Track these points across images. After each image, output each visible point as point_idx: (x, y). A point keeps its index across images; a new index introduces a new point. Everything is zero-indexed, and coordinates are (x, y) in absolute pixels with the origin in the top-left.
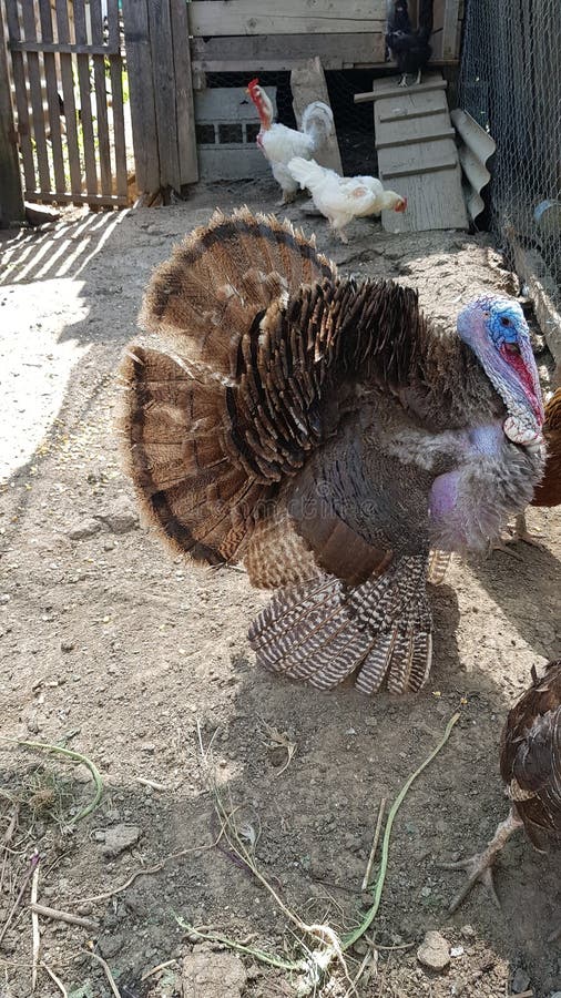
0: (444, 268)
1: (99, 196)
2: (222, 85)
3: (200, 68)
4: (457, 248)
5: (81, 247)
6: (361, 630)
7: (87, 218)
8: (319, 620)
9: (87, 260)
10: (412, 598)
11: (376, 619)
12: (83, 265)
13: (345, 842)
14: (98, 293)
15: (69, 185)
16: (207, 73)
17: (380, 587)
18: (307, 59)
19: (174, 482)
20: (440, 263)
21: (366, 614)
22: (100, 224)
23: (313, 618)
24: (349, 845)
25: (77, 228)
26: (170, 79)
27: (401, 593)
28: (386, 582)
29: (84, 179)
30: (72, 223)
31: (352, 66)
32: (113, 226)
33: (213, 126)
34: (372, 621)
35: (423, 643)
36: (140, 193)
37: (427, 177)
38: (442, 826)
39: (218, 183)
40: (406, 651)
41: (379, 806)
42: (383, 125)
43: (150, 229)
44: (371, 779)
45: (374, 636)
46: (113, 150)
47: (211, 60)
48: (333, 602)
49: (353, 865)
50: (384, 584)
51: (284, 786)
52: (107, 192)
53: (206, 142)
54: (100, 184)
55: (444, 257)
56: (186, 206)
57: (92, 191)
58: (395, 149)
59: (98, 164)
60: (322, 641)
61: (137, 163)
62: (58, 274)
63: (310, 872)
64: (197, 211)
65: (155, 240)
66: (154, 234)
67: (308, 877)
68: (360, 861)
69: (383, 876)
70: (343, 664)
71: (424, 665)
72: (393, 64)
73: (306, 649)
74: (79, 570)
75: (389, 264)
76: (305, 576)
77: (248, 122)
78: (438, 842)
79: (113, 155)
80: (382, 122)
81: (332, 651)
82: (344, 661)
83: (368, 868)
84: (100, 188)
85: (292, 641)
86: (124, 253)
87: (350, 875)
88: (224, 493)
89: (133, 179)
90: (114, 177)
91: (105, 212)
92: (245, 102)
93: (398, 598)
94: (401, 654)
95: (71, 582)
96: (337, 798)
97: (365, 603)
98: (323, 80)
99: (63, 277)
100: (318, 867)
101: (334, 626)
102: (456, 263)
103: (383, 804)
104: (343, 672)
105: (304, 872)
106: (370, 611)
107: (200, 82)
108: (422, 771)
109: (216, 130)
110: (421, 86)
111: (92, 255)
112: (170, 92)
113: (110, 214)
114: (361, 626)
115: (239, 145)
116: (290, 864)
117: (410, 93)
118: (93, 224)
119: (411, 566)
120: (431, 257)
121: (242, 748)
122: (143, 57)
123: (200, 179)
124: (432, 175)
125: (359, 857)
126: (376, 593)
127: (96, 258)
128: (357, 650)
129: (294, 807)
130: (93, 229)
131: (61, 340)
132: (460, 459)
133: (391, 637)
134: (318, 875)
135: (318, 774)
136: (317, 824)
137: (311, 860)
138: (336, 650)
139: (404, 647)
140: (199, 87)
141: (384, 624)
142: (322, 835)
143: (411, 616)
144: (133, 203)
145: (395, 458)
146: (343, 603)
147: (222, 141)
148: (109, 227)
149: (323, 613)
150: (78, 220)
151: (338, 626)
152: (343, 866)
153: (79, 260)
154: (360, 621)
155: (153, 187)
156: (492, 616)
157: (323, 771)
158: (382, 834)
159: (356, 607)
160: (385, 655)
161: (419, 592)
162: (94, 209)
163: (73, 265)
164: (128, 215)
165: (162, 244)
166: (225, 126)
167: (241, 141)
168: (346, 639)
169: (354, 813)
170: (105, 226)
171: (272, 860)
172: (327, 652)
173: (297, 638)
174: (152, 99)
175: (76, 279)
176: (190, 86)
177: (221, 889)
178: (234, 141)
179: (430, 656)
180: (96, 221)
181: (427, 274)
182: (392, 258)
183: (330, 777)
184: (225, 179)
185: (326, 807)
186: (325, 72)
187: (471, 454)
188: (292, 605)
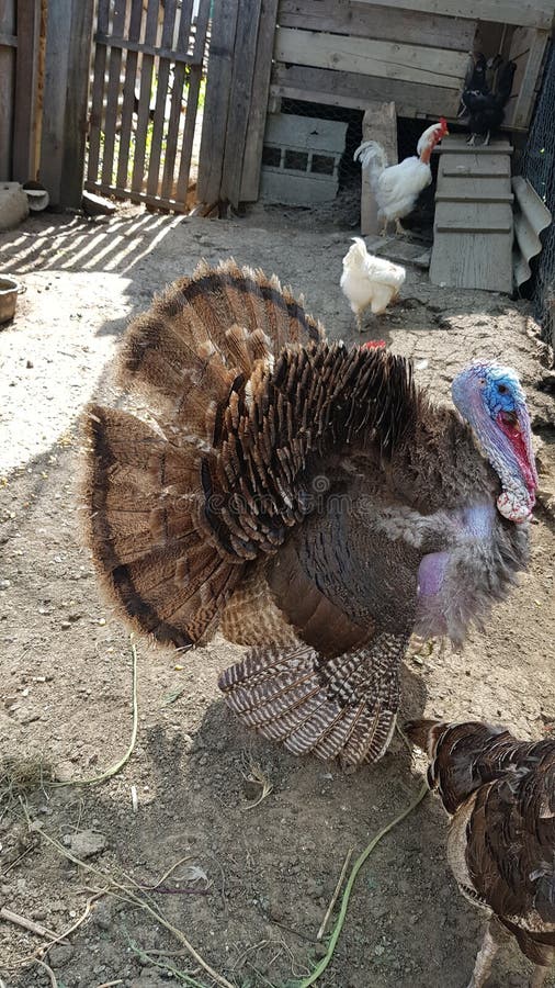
0: (483, 329)
1: (158, 198)
2: (296, 112)
3: (277, 92)
4: (498, 311)
5: (133, 245)
6: (330, 699)
7: (142, 217)
8: (289, 682)
9: (137, 259)
10: (384, 676)
11: (346, 690)
12: (132, 264)
13: (306, 887)
14: (143, 294)
15: (130, 182)
16: (283, 98)
17: (356, 659)
18: (382, 102)
19: (139, 555)
20: (480, 324)
21: (337, 684)
22: (154, 226)
23: (284, 678)
24: (310, 891)
25: (131, 225)
26: (247, 98)
27: (373, 668)
28: (362, 654)
29: (145, 178)
30: (127, 219)
31: (424, 117)
32: (166, 230)
33: (280, 150)
34: (342, 692)
35: (387, 721)
36: (198, 202)
37: (480, 237)
38: (404, 886)
39: (275, 205)
40: (369, 726)
41: (345, 857)
42: (445, 179)
43: (203, 239)
44: (341, 827)
45: (342, 706)
46: (179, 155)
47: (288, 86)
48: (306, 667)
49: (312, 912)
50: (360, 658)
51: (255, 821)
52: (166, 196)
53: (271, 164)
54: (160, 186)
55: (485, 318)
56: (241, 222)
57: (152, 192)
58: (453, 204)
59: (162, 166)
60: (291, 703)
61: (200, 173)
62: (106, 268)
63: (267, 912)
64: (251, 230)
65: (206, 251)
66: (206, 245)
67: (265, 917)
68: (319, 909)
69: (339, 927)
70: (312, 731)
71: (383, 742)
72: (464, 122)
73: (275, 708)
74: (82, 568)
75: (430, 315)
76: (281, 643)
77: (315, 153)
78: (398, 902)
79: (178, 160)
80: (445, 175)
81: (300, 715)
82: (313, 727)
83: (326, 918)
84: (159, 190)
85: (260, 697)
86: (174, 259)
87: (307, 922)
88: (194, 568)
89: (193, 188)
90: (176, 181)
91: (160, 215)
92: (315, 133)
93: (369, 672)
94: (364, 728)
95: (73, 578)
96: (305, 841)
97: (338, 673)
98: (394, 125)
99: (110, 272)
100: (277, 909)
101: (304, 691)
102: (496, 327)
103: (349, 854)
104: (313, 739)
105: (262, 911)
106: (342, 681)
107: (275, 106)
108: (392, 828)
109: (283, 154)
110: (488, 148)
111: (143, 255)
112: (245, 110)
113: (165, 217)
114: (330, 695)
115: (303, 173)
116: (249, 901)
117: (477, 153)
118: (148, 224)
119: (390, 644)
120: (472, 316)
121: (218, 776)
122: (224, 71)
123: (259, 199)
124: (485, 236)
125: (319, 904)
126: (351, 665)
127: (145, 259)
128: (325, 719)
129: (261, 844)
130: (147, 229)
131: (100, 333)
132: (450, 540)
133: (357, 710)
134: (276, 917)
135: (290, 814)
136: (281, 865)
137: (271, 900)
138: (304, 714)
139: (368, 722)
140: (273, 110)
141: (354, 697)
142: (285, 877)
143: (381, 693)
144: (189, 210)
145: (383, 533)
146: (316, 669)
147: (286, 167)
148: (164, 230)
149: (295, 675)
150: (133, 218)
151: (308, 691)
152: (301, 911)
153: (129, 258)
154: (330, 690)
155: (212, 199)
156: (482, 682)
157: (295, 812)
158: (344, 885)
159: (328, 675)
160: (347, 726)
161: (392, 671)
162: (150, 209)
163: (122, 262)
164: (183, 222)
165: (212, 256)
166: (291, 152)
167: (305, 170)
168: (314, 705)
169: (320, 860)
170: (159, 229)
171: (232, 894)
172: (296, 715)
173: (266, 694)
174: (225, 113)
175: (123, 277)
176: (265, 107)
177: (177, 915)
178: (298, 168)
179: (391, 735)
180: (151, 222)
181: (466, 332)
182: (434, 310)
183: (301, 819)
184: (283, 203)
185: (293, 849)
186: (398, 118)
187: (463, 536)
188: (265, 665)
